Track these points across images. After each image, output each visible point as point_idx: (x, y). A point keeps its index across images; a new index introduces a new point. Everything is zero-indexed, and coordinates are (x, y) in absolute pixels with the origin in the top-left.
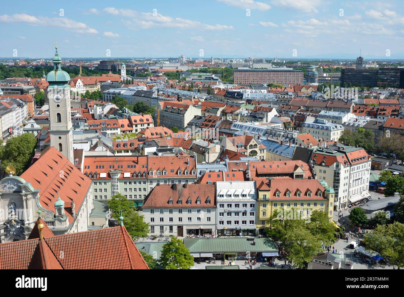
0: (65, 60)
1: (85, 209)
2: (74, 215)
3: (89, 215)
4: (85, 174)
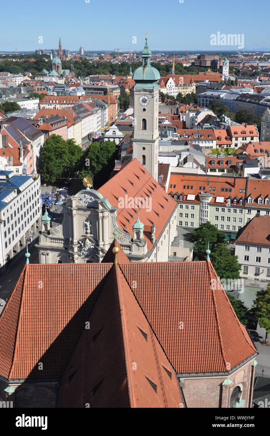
0: (156, 54)
1: (167, 236)
2: (154, 241)
3: (170, 244)
4: (170, 194)
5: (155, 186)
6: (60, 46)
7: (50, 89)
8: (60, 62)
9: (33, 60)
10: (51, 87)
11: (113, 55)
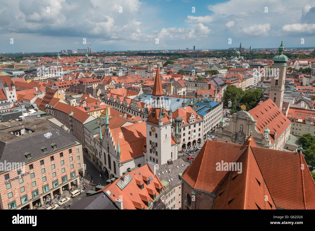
0: (290, 49)
2: (275, 139)
3: (285, 142)
4: (288, 118)
5: (280, 113)
6: (241, 46)
7: (233, 65)
8: (240, 53)
9: (227, 52)
10: (234, 64)
11: (267, 50)
